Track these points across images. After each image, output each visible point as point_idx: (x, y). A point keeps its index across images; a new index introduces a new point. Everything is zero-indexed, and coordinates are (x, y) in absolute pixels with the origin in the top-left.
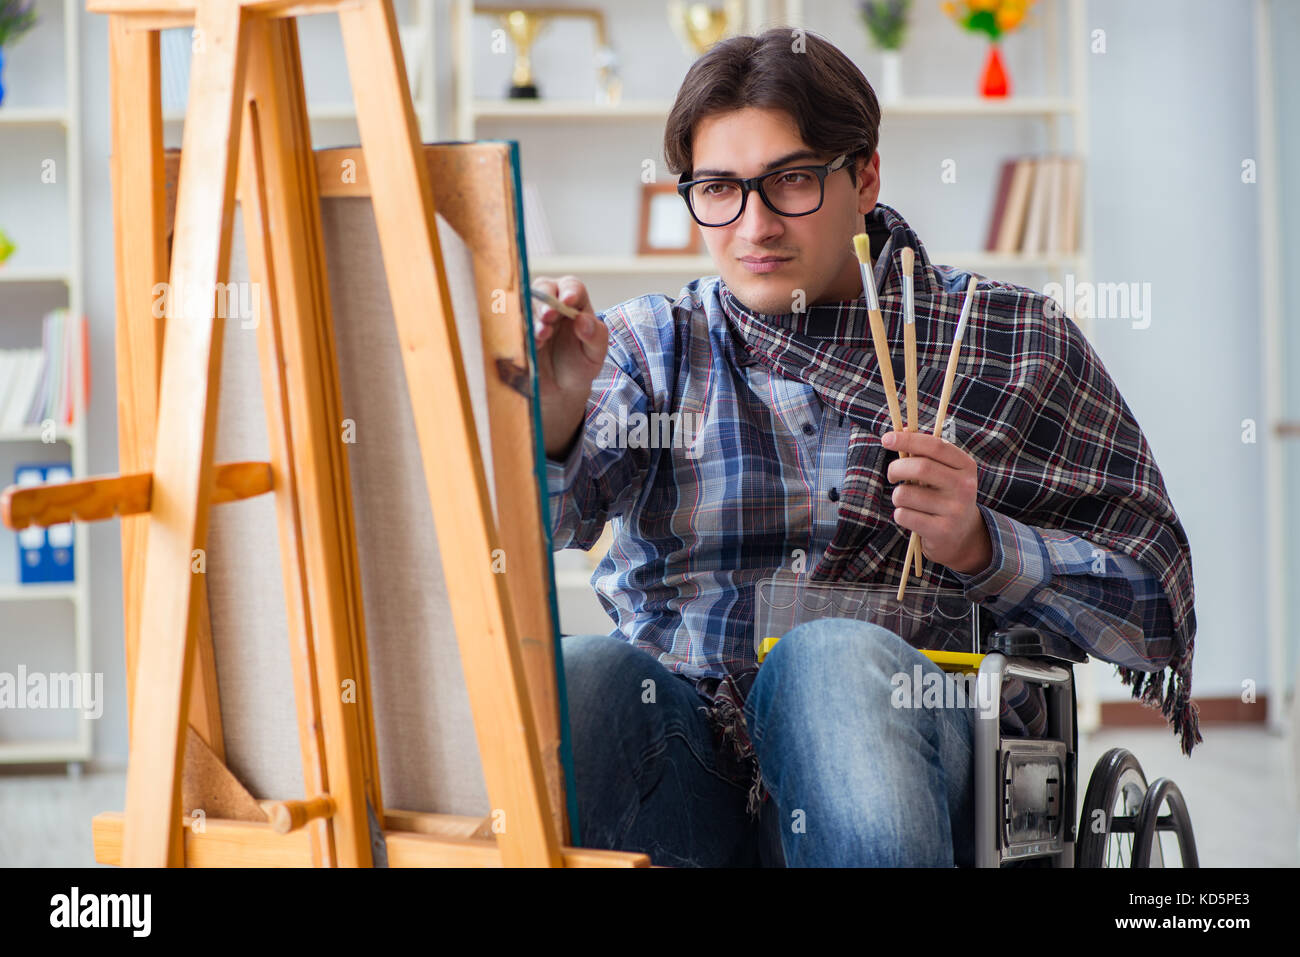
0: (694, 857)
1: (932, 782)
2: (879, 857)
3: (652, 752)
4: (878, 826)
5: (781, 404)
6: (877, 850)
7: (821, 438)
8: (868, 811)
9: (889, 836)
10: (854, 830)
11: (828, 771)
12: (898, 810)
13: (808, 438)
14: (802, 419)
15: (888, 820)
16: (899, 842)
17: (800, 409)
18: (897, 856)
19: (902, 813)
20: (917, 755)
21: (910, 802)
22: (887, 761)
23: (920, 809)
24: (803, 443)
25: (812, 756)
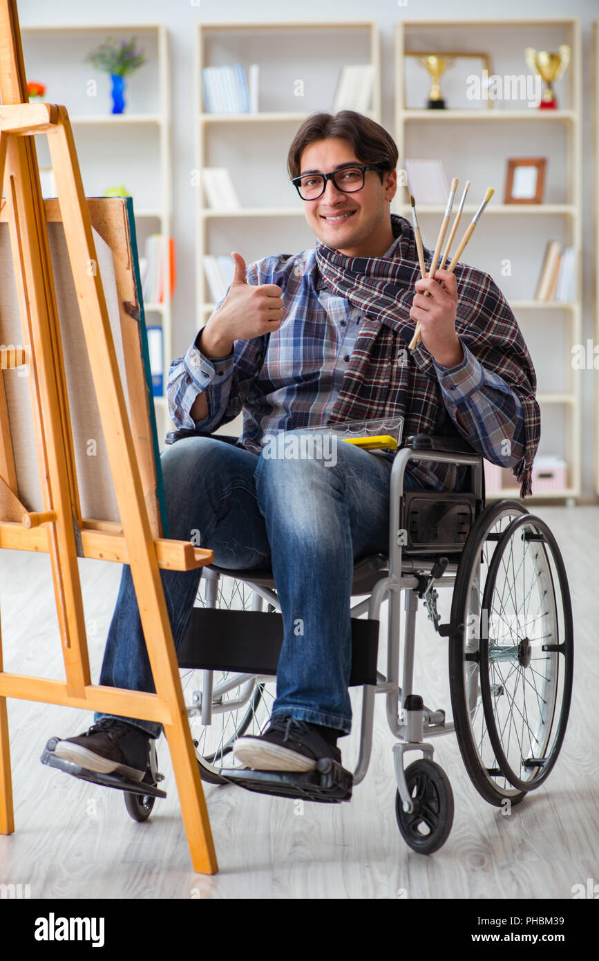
0: (256, 548)
1: (337, 510)
2: (307, 546)
3: (223, 496)
4: (306, 531)
5: (332, 309)
6: (305, 543)
7: (347, 330)
8: (301, 524)
9: (312, 537)
10: (295, 533)
11: (282, 504)
12: (316, 523)
13: (342, 328)
14: (341, 318)
15: (311, 528)
16: (317, 539)
17: (341, 313)
18: (316, 546)
19: (318, 525)
20: (329, 497)
21: (323, 520)
22: (311, 499)
23: (329, 523)
24: (339, 331)
25: (276, 497)
